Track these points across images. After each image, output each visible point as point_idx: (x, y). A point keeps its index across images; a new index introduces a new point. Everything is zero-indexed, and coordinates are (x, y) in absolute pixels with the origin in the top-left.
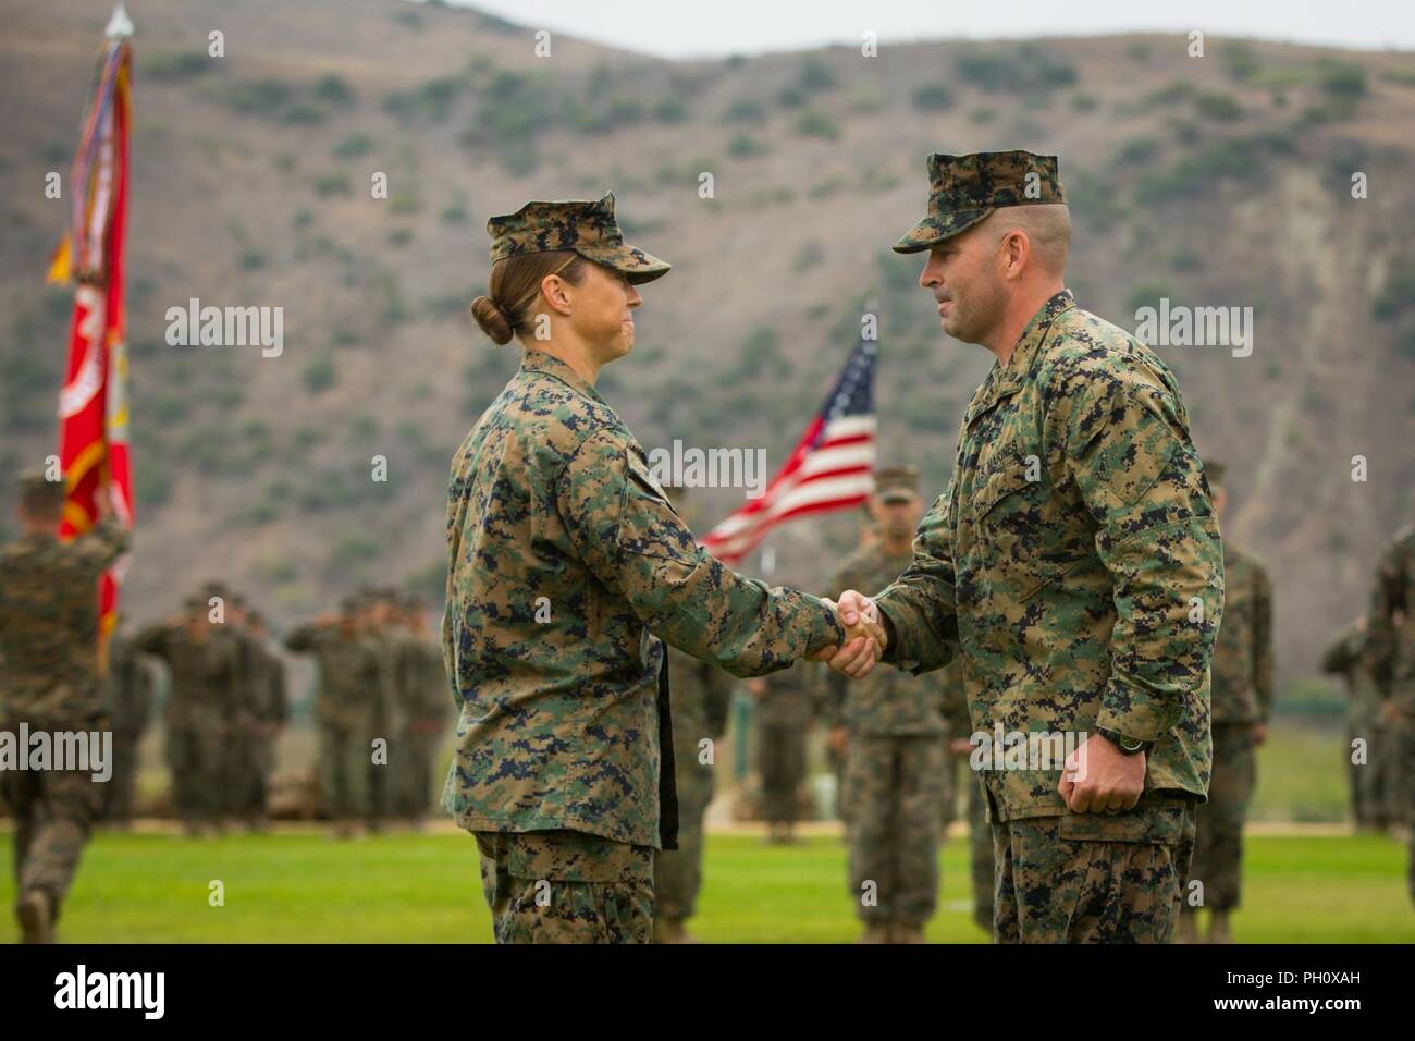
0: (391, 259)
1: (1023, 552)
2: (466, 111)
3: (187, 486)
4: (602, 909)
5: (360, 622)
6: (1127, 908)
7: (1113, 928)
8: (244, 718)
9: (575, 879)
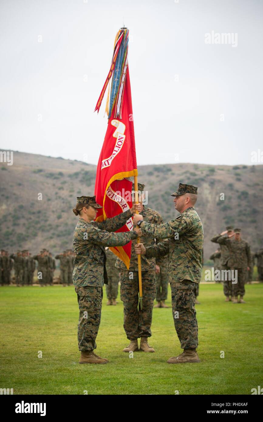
0: (69, 199)
1: (174, 242)
2: (80, 176)
3: (40, 233)
4: (93, 301)
5: (66, 255)
6: (186, 299)
7: (183, 302)
8: (49, 269)
9: (88, 296)
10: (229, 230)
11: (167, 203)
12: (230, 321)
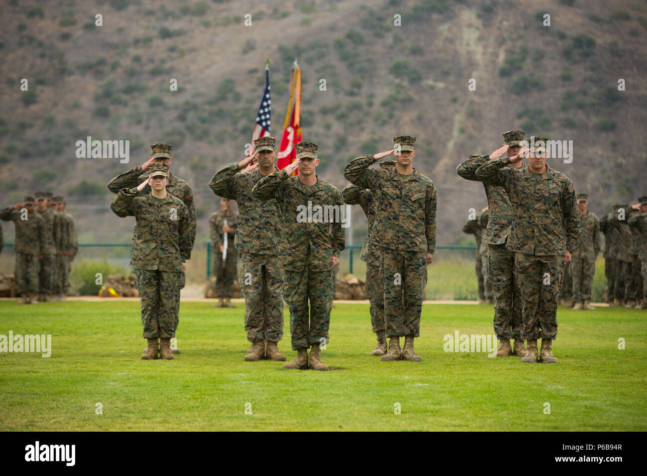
10: (514, 142)
11: (351, 66)
12: (504, 413)
